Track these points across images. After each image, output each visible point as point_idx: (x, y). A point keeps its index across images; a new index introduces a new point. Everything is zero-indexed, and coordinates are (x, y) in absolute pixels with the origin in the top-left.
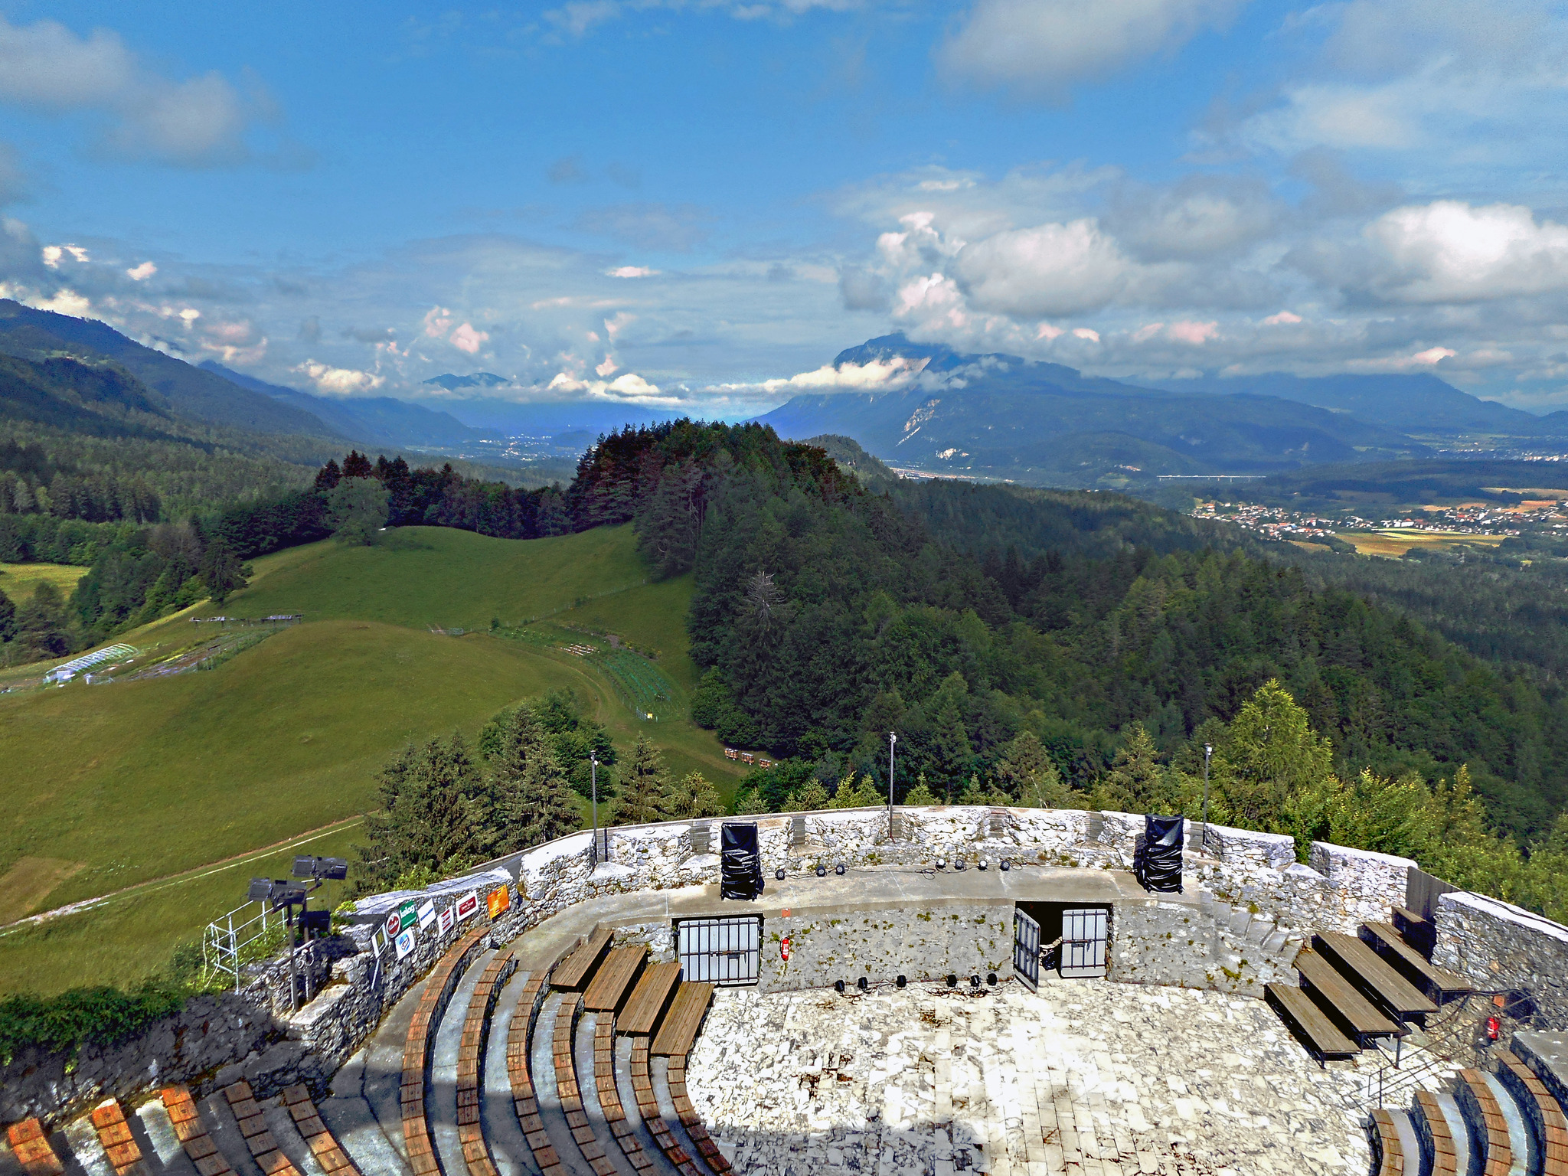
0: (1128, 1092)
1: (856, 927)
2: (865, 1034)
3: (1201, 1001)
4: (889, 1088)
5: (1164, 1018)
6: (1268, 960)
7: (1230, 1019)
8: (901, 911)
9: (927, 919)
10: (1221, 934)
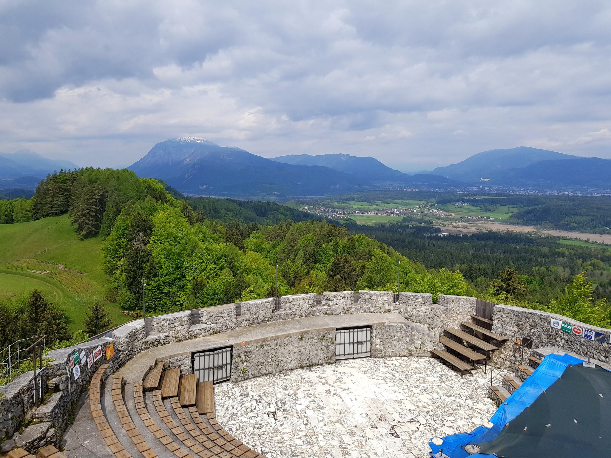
0: (401, 397)
2: (287, 392)
6: (431, 341)
8: (291, 337)
9: (302, 340)
10: (413, 333)
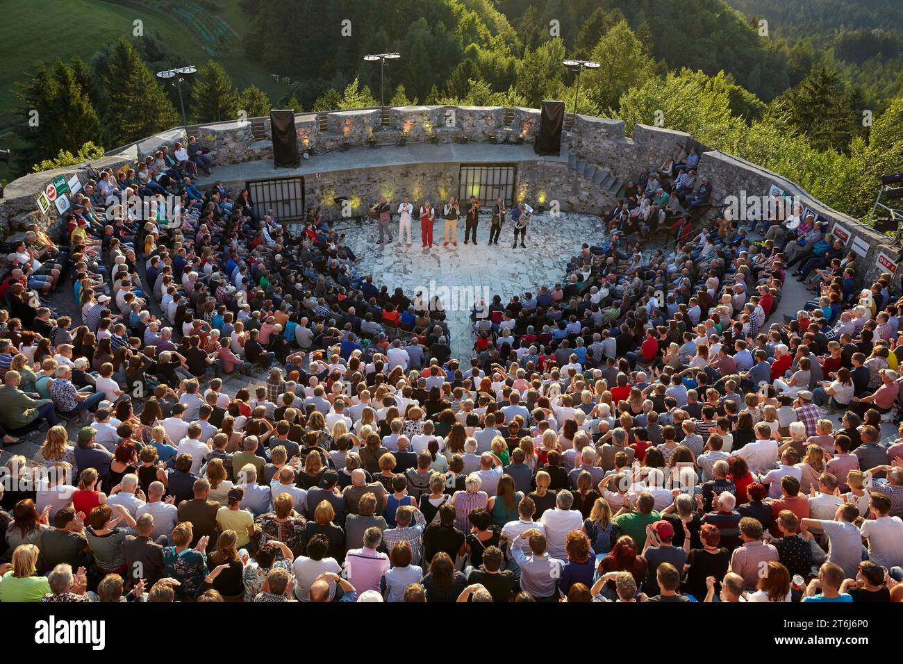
0: (522, 268)
1: (363, 182)
2: (370, 245)
3: (564, 218)
4: (385, 275)
5: (543, 228)
6: (604, 194)
7: (580, 227)
8: (390, 172)
9: (407, 176)
10: (579, 179)
